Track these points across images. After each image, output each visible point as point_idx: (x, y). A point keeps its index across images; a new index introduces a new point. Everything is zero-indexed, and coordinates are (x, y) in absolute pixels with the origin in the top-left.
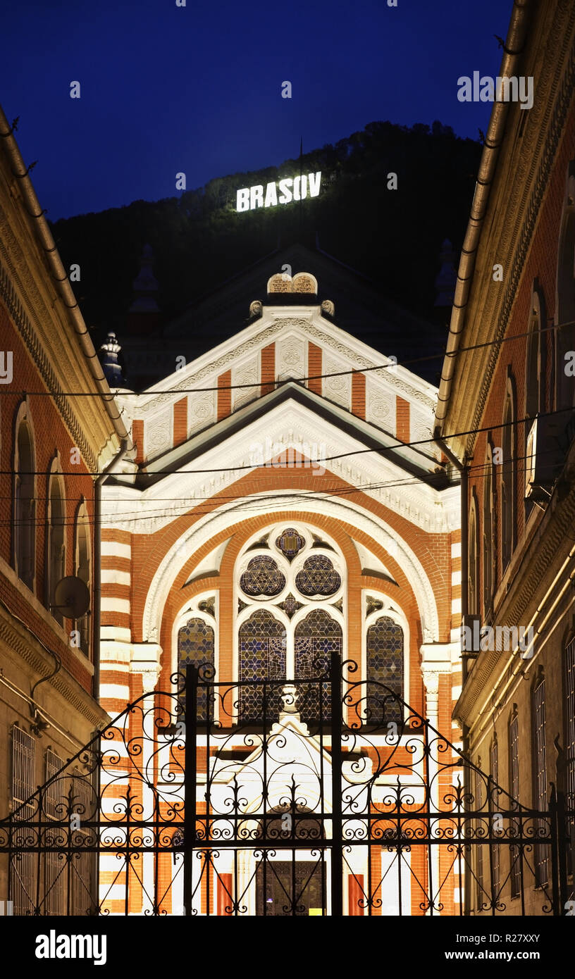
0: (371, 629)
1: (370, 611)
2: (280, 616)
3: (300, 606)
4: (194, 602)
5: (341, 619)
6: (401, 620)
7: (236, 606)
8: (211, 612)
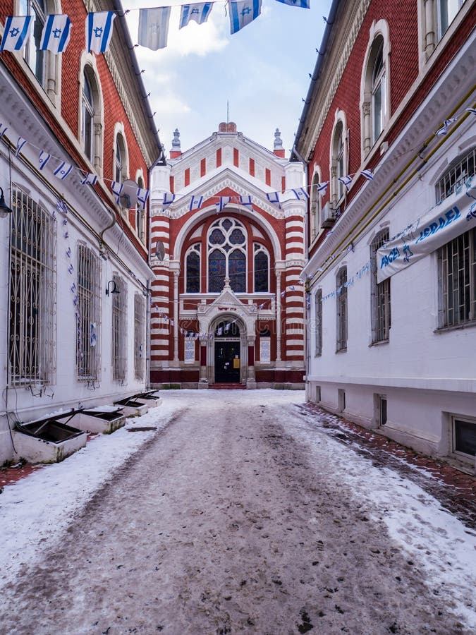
0: (256, 256)
1: (256, 250)
2: (224, 251)
3: (231, 247)
4: (193, 247)
5: (246, 252)
6: (266, 252)
7: (208, 248)
8: (199, 250)
